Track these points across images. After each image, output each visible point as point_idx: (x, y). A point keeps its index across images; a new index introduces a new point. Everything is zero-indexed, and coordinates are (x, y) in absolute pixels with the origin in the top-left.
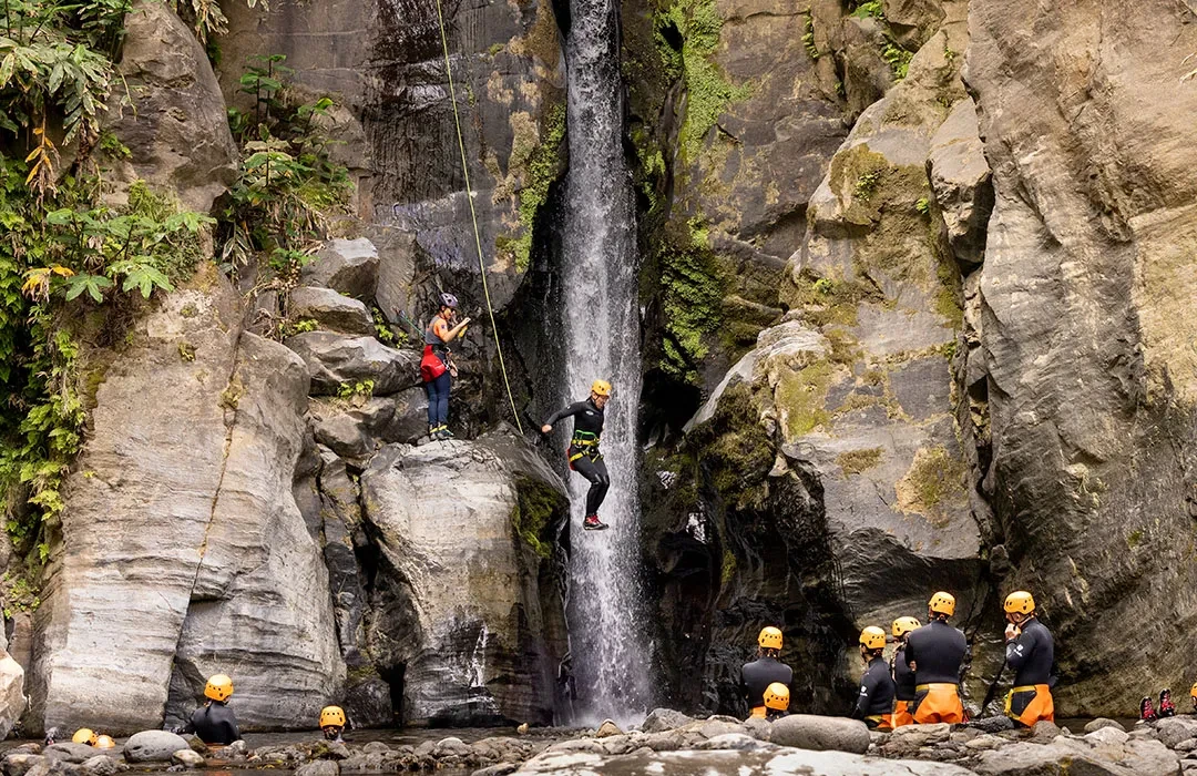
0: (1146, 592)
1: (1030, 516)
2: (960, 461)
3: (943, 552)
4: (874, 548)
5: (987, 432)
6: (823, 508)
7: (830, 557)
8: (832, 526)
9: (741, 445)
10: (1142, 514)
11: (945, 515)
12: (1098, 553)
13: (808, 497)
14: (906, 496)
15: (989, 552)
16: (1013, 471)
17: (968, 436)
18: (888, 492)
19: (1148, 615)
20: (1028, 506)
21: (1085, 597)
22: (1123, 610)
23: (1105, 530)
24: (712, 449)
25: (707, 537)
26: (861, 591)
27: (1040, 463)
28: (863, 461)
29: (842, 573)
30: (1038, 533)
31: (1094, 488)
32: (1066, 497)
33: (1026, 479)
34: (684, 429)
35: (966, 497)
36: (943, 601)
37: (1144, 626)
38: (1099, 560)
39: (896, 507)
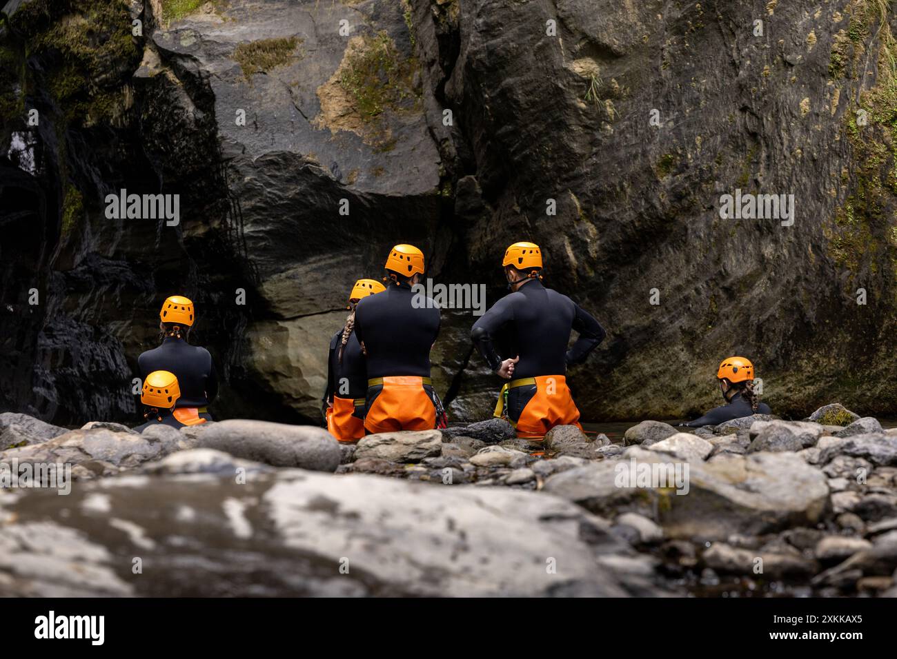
0: (681, 241)
1: (515, 133)
2: (410, 55)
3: (388, 186)
4: (288, 181)
5: (453, 14)
6: (213, 123)
7: (225, 192)
8: (228, 150)
9: (90, 33)
10: (677, 131)
11: (389, 132)
12: (613, 186)
13: (191, 109)
14: (334, 106)
15: (454, 186)
16: (492, 70)
17: (424, 20)
18: (308, 100)
19: (684, 274)
20: (512, 119)
21: (593, 250)
22: (647, 267)
23: (622, 153)
24: (48, 38)
25: (38, 166)
26: (270, 243)
27: (530, 58)
28: (269, 56)
29: (242, 217)
30: (526, 157)
31: (608, 94)
32: (568, 106)
33: (510, 80)
34: (5, 10)
35: (419, 107)
37: (679, 289)
38: (613, 195)
39: (320, 121)
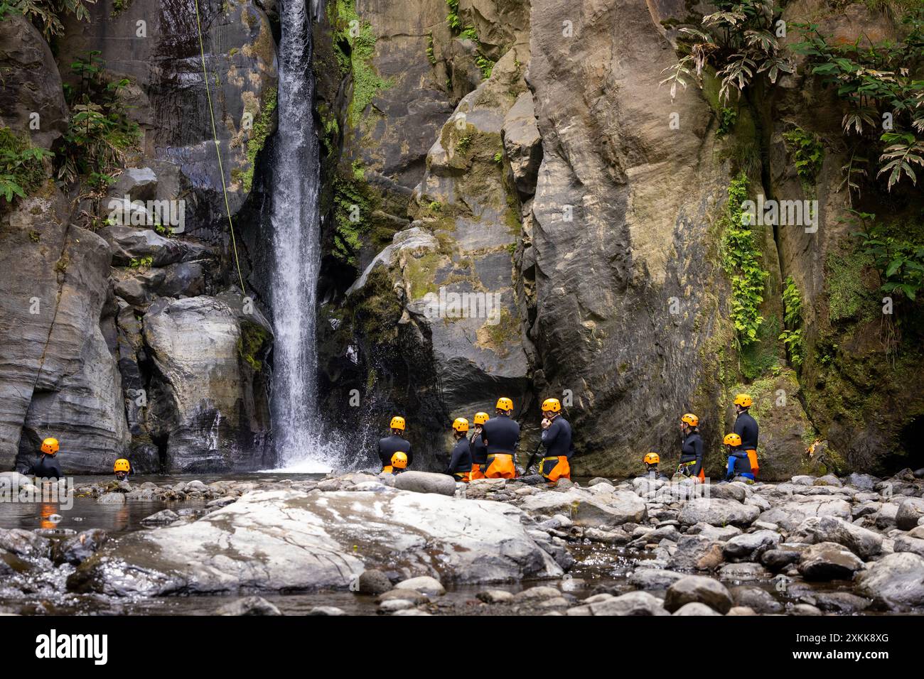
0: (628, 401)
1: (559, 352)
2: (517, 317)
3: (505, 373)
4: (463, 370)
5: (534, 300)
6: (431, 344)
7: (435, 374)
8: (436, 355)
9: (382, 304)
10: (628, 353)
11: (506, 350)
12: (600, 376)
13: (422, 337)
14: (483, 338)
15: (533, 373)
16: (550, 324)
17: (523, 302)
18: (472, 335)
19: (630, 415)
20: (558, 345)
21: (591, 403)
22: (614, 411)
23: (605, 362)
24: (364, 306)
25: (359, 360)
26: (454, 396)
27: (566, 320)
29: (442, 385)
30: (564, 362)
31: (599, 336)
32: (581, 341)
33: (557, 329)
34: (346, 293)
35: (520, 340)
36: (505, 403)
37: (627, 421)
38: (601, 380)
39: (476, 344)
